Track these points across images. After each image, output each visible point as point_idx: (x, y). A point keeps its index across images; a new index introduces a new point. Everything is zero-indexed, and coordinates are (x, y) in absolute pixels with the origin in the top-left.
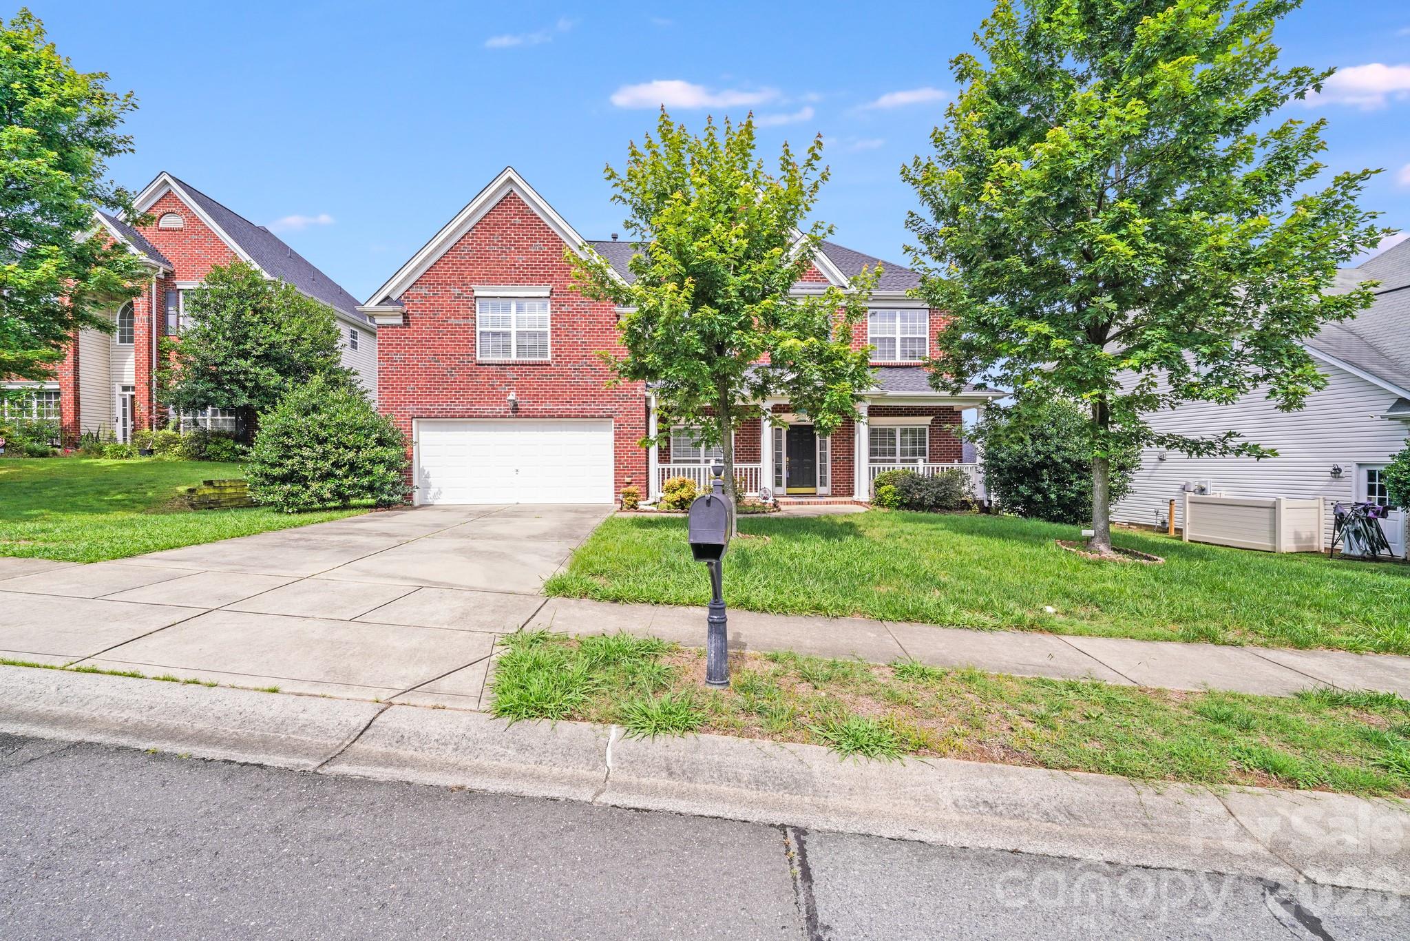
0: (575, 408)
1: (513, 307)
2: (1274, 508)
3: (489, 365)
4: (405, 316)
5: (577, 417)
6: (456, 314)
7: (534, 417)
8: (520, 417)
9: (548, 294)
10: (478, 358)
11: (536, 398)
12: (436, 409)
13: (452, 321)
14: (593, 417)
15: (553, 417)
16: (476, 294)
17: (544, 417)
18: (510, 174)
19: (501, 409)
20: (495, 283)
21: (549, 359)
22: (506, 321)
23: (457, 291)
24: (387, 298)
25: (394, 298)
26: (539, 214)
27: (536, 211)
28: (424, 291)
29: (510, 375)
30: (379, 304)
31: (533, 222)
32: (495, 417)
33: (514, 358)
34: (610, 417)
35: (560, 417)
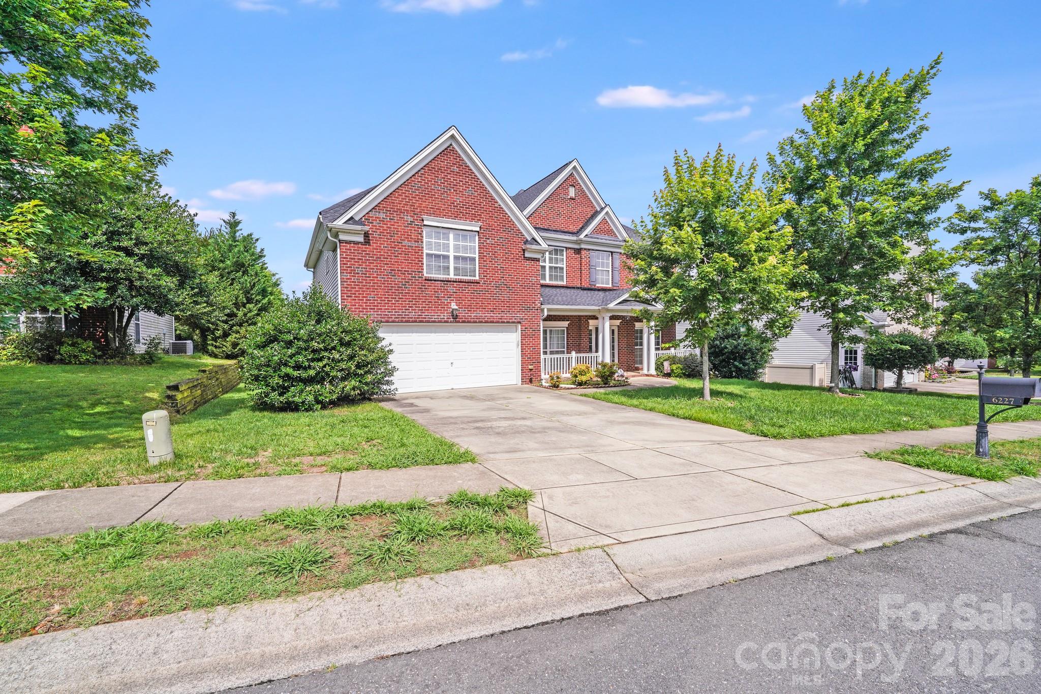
0: (496, 316)
1: (451, 236)
2: (812, 368)
3: (435, 280)
4: (366, 235)
5: (498, 322)
6: (408, 238)
7: (469, 322)
8: (459, 322)
9: (478, 229)
10: (425, 275)
11: (469, 308)
12: (393, 315)
13: (405, 243)
14: (508, 322)
15: (481, 322)
16: (426, 223)
17: (475, 322)
18: (453, 132)
19: (445, 316)
20: (438, 215)
21: (477, 278)
22: (446, 247)
23: (410, 219)
24: (352, 218)
25: (357, 218)
26: (472, 167)
27: (469, 164)
28: (382, 216)
29: (451, 289)
30: (345, 223)
31: (465, 172)
32: (440, 322)
33: (452, 276)
34: (519, 322)
35: (486, 322)
